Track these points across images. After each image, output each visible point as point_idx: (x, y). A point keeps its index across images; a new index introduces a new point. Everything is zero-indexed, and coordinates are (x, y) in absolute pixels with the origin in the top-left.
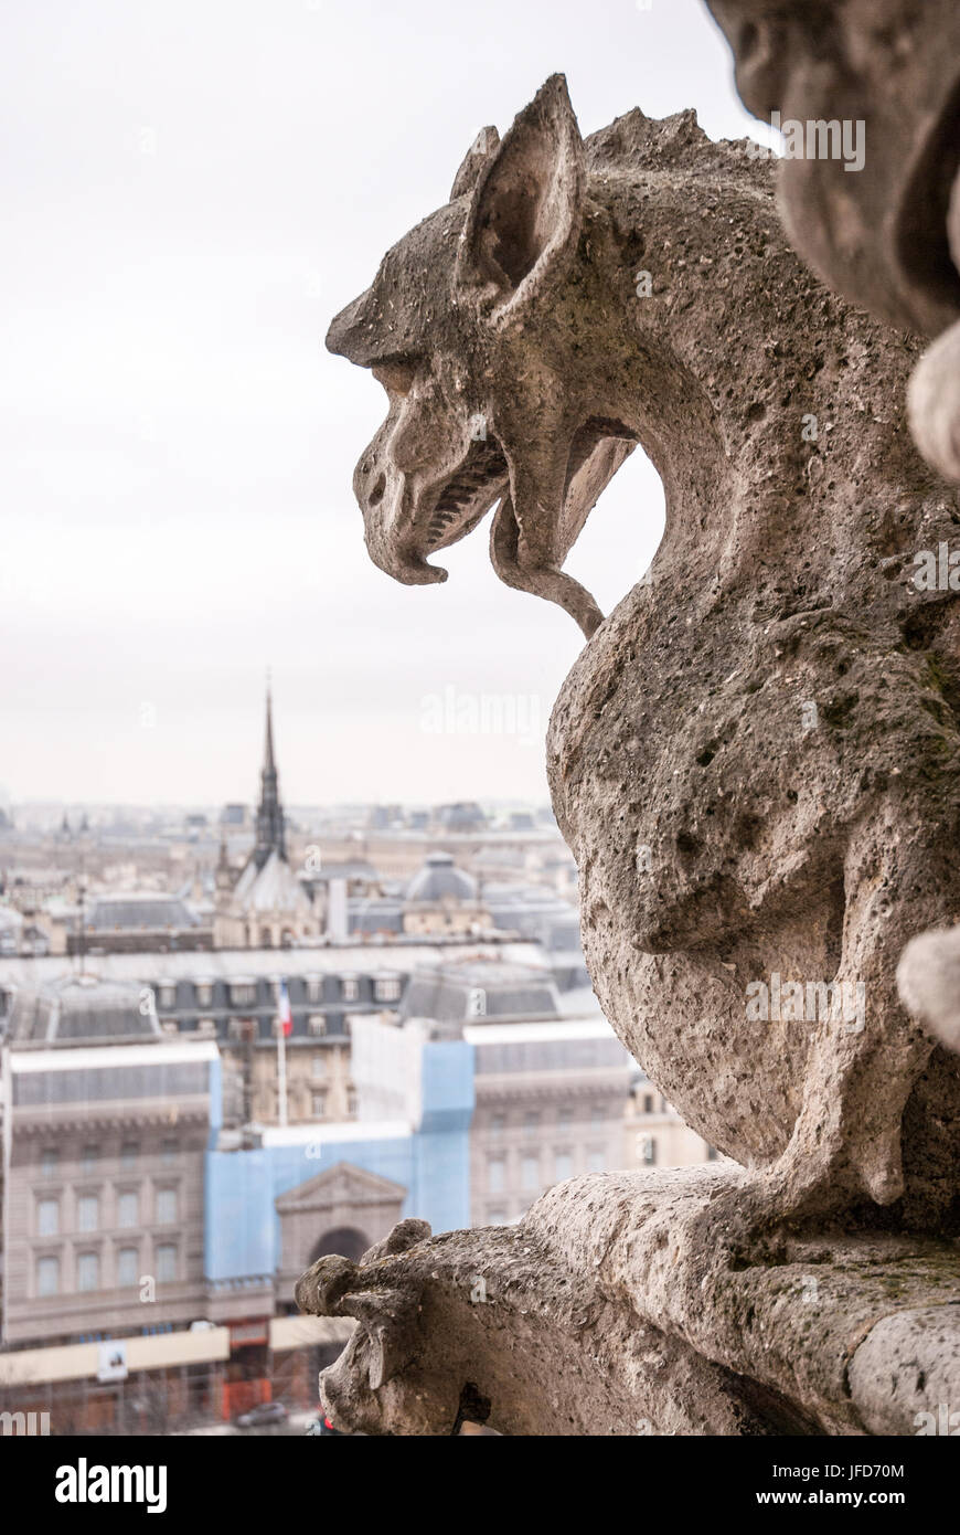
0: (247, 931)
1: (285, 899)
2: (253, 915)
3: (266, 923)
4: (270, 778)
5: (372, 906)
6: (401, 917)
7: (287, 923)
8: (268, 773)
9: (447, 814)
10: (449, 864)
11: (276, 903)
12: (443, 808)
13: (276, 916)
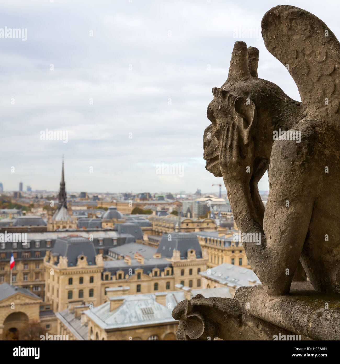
0: (53, 227)
1: (64, 218)
2: (55, 222)
3: (58, 225)
4: (63, 185)
5: (93, 220)
6: (101, 223)
7: (65, 225)
8: (62, 183)
9: (140, 196)
10: (115, 209)
11: (61, 219)
12: (139, 194)
13: (61, 223)
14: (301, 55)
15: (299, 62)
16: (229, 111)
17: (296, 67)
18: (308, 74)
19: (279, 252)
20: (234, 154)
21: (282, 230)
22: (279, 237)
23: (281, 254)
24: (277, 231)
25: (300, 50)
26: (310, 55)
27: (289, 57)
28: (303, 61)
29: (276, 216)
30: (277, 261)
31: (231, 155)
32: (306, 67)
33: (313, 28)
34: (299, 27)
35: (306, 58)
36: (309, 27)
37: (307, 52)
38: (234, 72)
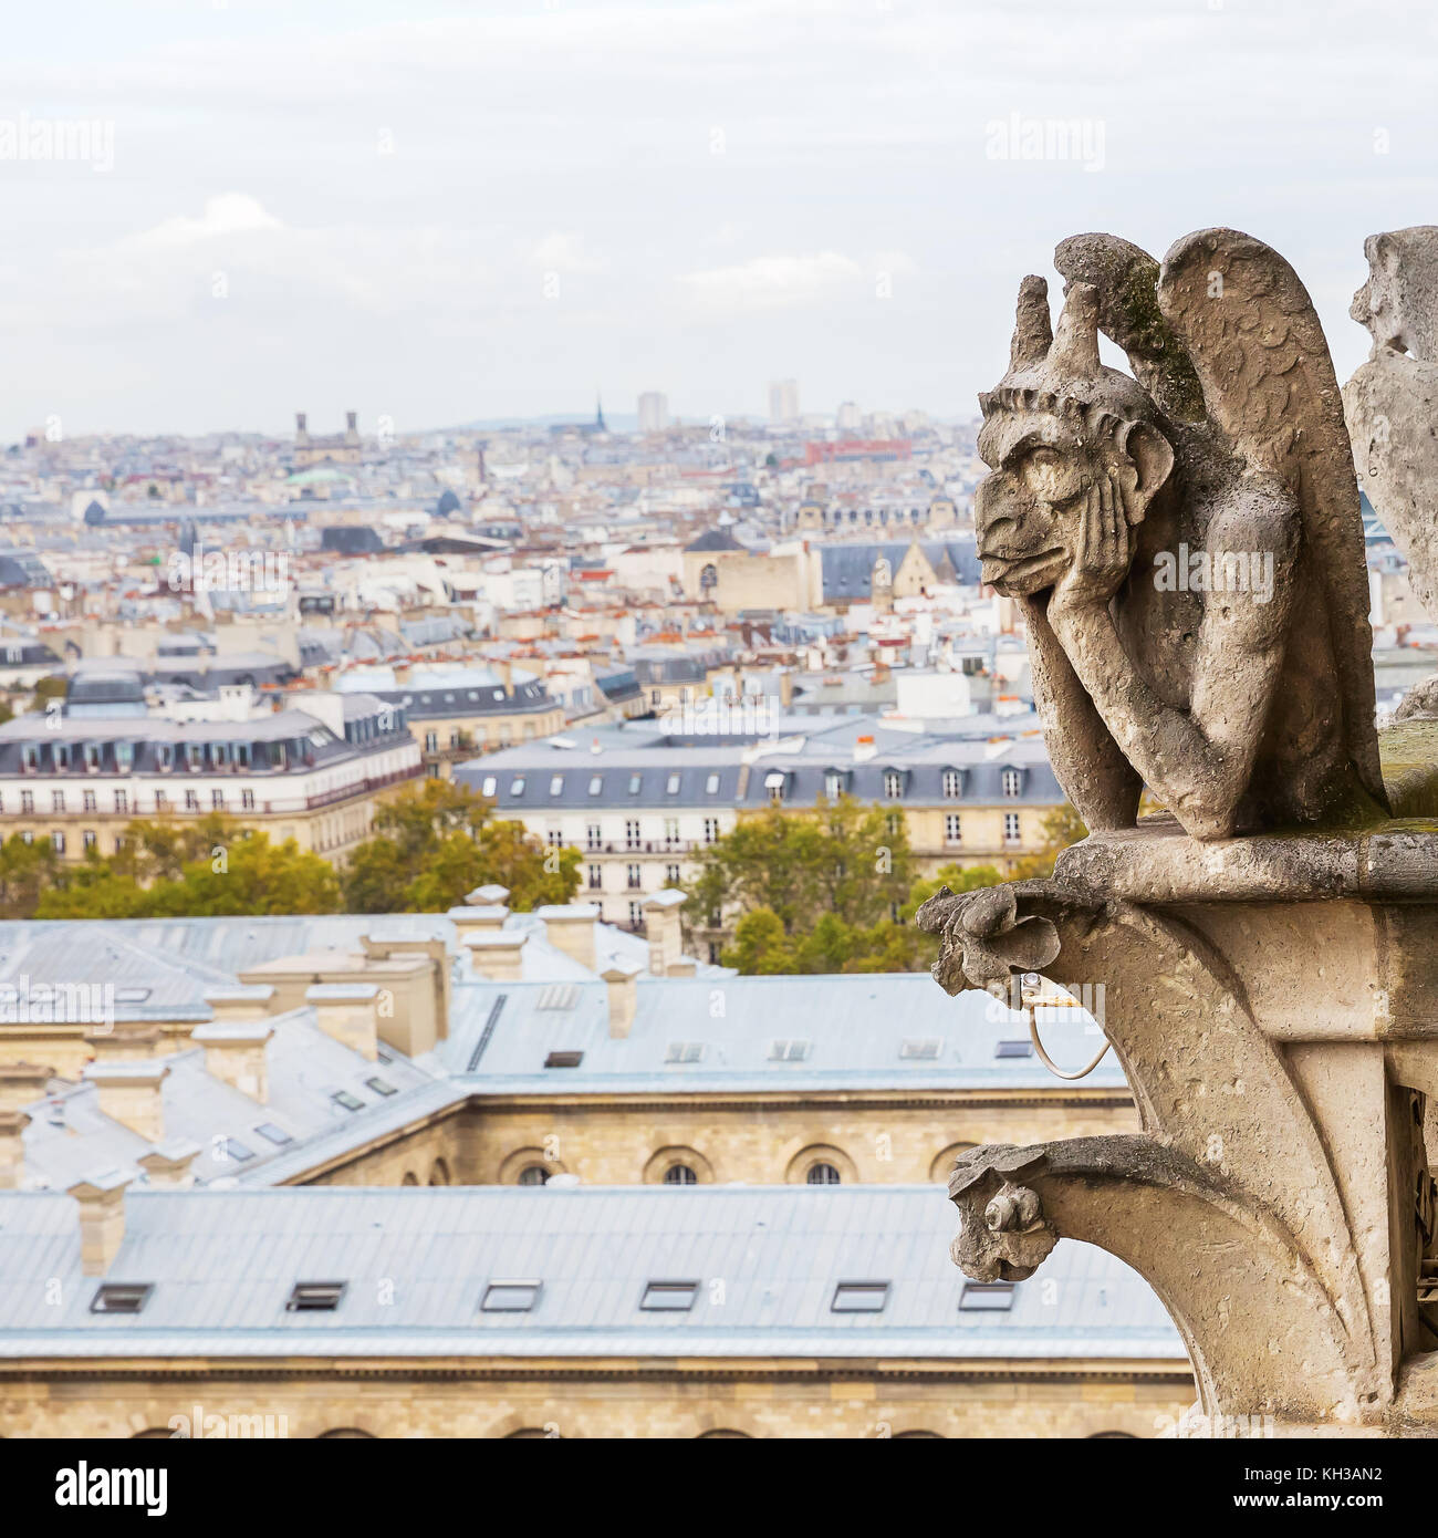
14: (1231, 330)
15: (1226, 344)
16: (1099, 450)
17: (1219, 356)
18: (1240, 371)
19: (1247, 746)
20: (1123, 547)
21: (1254, 702)
22: (1246, 716)
23: (1250, 750)
24: (1242, 704)
25: (1233, 319)
26: (1250, 330)
27: (1209, 332)
28: (1235, 342)
29: (1239, 675)
30: (1242, 766)
31: (1116, 551)
32: (1238, 354)
33: (1275, 281)
34: (1246, 275)
35: (1240, 336)
36: (1269, 278)
37: (1246, 326)
38: (1079, 356)
